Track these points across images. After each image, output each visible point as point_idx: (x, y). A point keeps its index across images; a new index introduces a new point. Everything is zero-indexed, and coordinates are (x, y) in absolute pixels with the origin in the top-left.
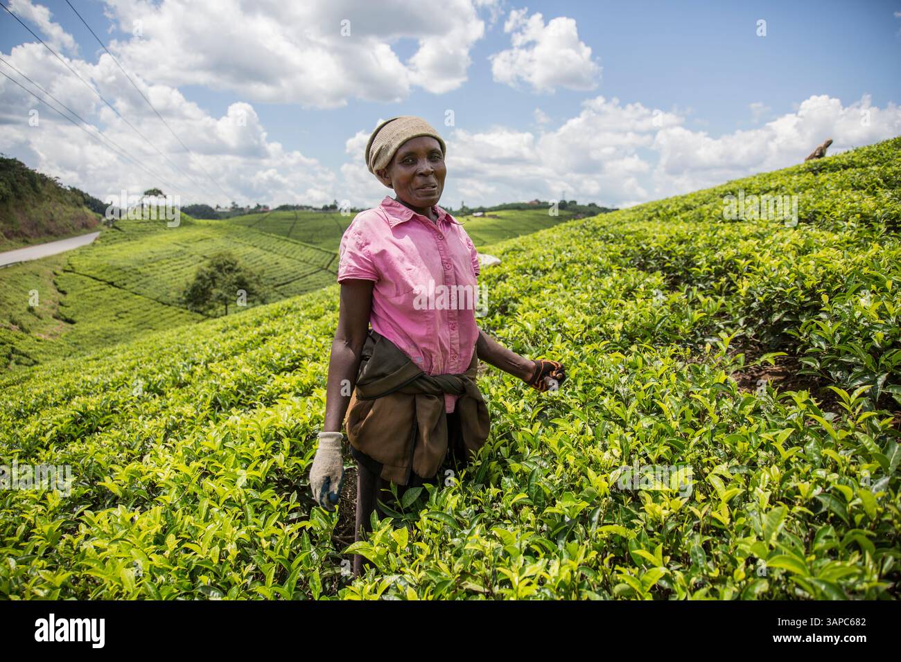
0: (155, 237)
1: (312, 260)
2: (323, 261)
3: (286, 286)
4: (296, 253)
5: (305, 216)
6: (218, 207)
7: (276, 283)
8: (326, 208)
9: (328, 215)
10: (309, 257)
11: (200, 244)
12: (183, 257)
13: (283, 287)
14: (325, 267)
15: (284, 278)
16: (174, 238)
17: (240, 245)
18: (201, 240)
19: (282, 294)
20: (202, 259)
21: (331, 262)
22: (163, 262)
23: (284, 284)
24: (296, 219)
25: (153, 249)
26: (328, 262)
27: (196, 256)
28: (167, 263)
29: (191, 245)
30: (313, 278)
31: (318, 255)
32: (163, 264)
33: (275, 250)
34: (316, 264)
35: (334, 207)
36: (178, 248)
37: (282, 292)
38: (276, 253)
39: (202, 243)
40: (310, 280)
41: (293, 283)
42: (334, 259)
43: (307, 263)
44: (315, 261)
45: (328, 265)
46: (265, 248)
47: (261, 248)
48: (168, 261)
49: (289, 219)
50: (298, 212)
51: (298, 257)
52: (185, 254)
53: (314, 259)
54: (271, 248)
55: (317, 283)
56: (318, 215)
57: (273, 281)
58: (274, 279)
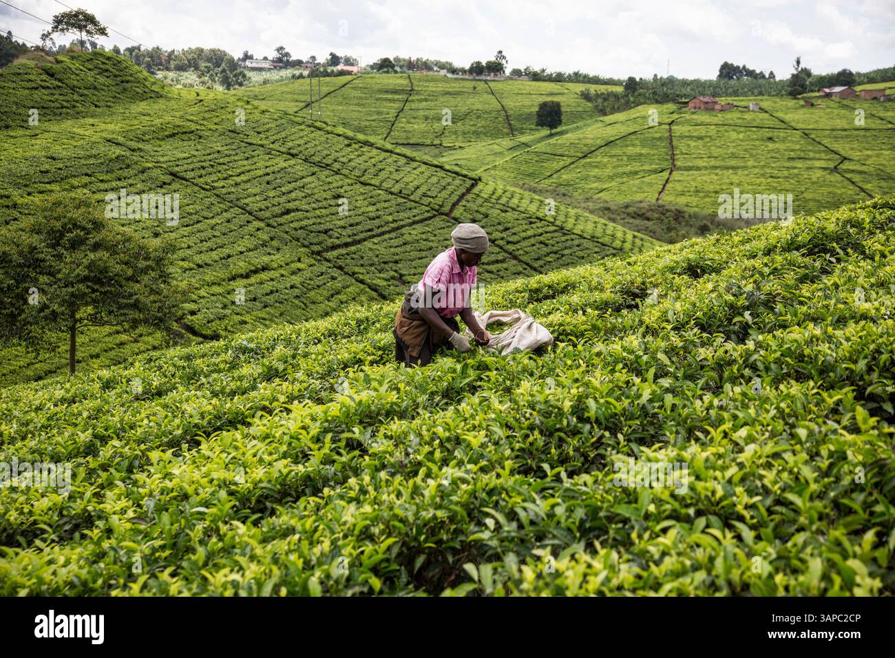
0: (68, 125)
1: (420, 192)
2: (444, 194)
3: (353, 248)
4: (383, 175)
5: (432, 87)
6: (247, 57)
7: (330, 242)
8: (477, 69)
9: (481, 86)
10: (411, 187)
11: (167, 146)
12: (125, 173)
13: (343, 251)
14: (446, 209)
15: (349, 231)
16: (111, 127)
17: (260, 151)
18: (173, 135)
19: (341, 268)
20: (168, 178)
21: (462, 196)
22: (75, 182)
23: (346, 245)
24: (411, 92)
25: (57, 149)
26: (455, 198)
27: (156, 173)
28: (84, 186)
29: (147, 147)
30: (415, 232)
31: (434, 179)
32: (74, 187)
33: (336, 166)
34: (426, 200)
35: (495, 68)
36: (116, 151)
37: (340, 263)
38: (337, 173)
39: (176, 142)
40: (407, 238)
41: (368, 244)
42: (469, 190)
43: (406, 197)
44: (425, 195)
45: (454, 205)
46: (317, 159)
47: (306, 160)
48: (86, 180)
49: (395, 92)
50: (416, 75)
51: (385, 185)
52: (128, 166)
53: (423, 189)
54: (328, 161)
55: (423, 245)
56: (456, 86)
57: (322, 237)
58: (326, 232)
